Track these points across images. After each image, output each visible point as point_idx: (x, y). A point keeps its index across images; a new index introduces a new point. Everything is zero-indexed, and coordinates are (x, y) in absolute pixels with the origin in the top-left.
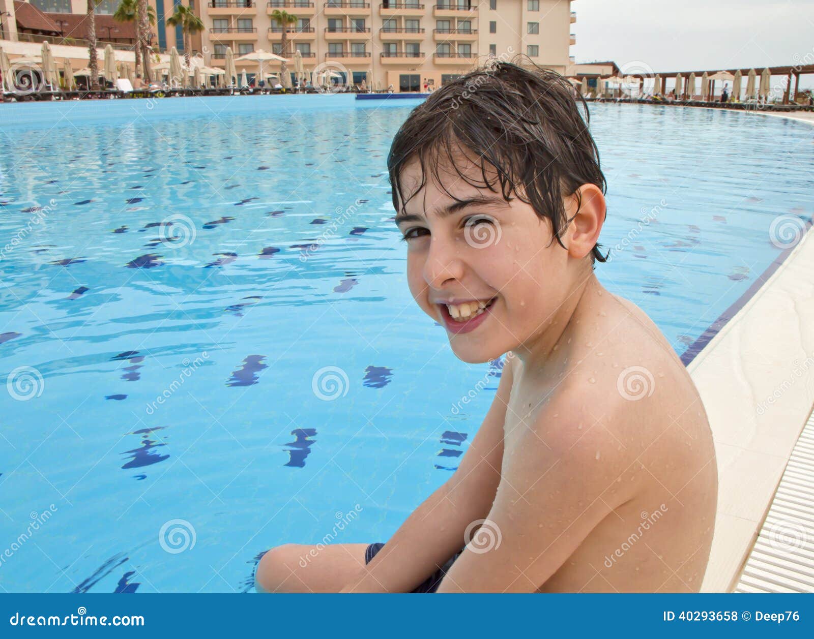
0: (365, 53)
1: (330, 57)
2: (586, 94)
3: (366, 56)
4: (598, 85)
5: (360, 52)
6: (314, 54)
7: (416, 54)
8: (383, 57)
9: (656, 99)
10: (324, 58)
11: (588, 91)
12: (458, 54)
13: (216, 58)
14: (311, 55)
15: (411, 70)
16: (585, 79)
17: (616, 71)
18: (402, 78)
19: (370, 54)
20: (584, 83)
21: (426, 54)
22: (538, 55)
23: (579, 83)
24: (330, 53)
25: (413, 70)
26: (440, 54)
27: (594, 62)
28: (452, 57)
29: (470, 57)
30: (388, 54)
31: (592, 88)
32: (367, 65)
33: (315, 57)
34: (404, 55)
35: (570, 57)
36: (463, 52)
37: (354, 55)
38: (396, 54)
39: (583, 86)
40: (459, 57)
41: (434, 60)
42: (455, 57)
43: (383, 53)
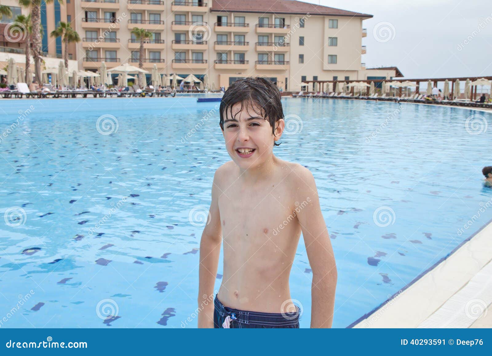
0: (202, 60)
1: (175, 62)
2: (373, 94)
3: (203, 63)
4: (383, 87)
5: (199, 59)
6: (164, 60)
7: (242, 61)
8: (216, 63)
9: (428, 100)
10: (171, 63)
11: (375, 92)
12: (275, 61)
13: (87, 61)
14: (162, 61)
15: (238, 74)
16: (372, 83)
17: (398, 74)
18: (231, 79)
19: (206, 61)
20: (372, 86)
21: (250, 62)
22: (336, 63)
23: (369, 85)
24: (175, 60)
25: (240, 74)
26: (260, 62)
27: (381, 67)
28: (270, 64)
29: (284, 64)
30: (221, 61)
31: (378, 89)
32: (204, 70)
33: (164, 62)
34: (233, 62)
35: (362, 64)
36: (278, 60)
37: (194, 61)
38: (226, 61)
39: (371, 88)
40: (275, 64)
41: (256, 66)
42: (272, 64)
43: (217, 60)
